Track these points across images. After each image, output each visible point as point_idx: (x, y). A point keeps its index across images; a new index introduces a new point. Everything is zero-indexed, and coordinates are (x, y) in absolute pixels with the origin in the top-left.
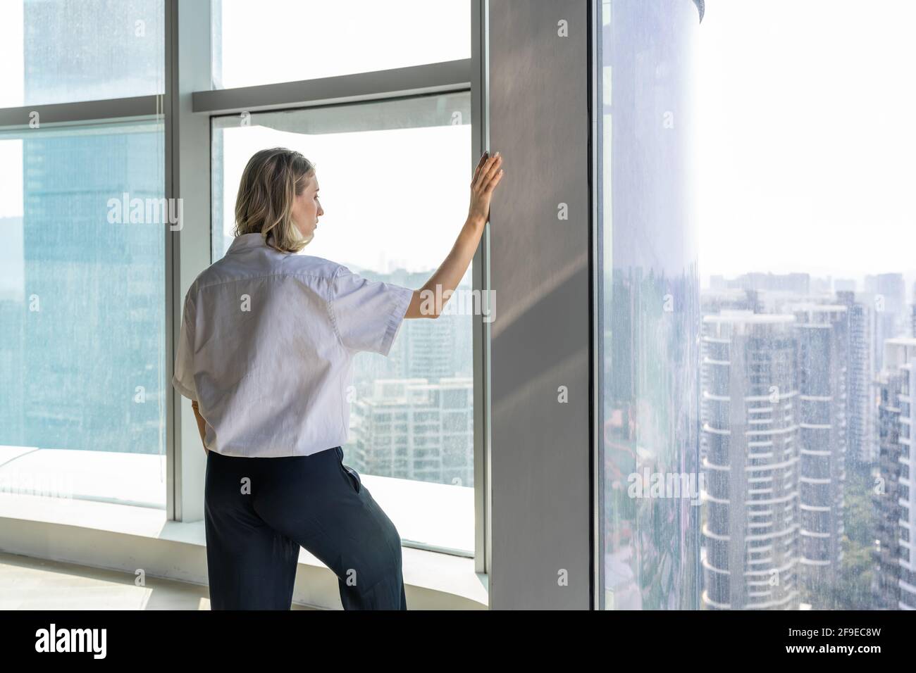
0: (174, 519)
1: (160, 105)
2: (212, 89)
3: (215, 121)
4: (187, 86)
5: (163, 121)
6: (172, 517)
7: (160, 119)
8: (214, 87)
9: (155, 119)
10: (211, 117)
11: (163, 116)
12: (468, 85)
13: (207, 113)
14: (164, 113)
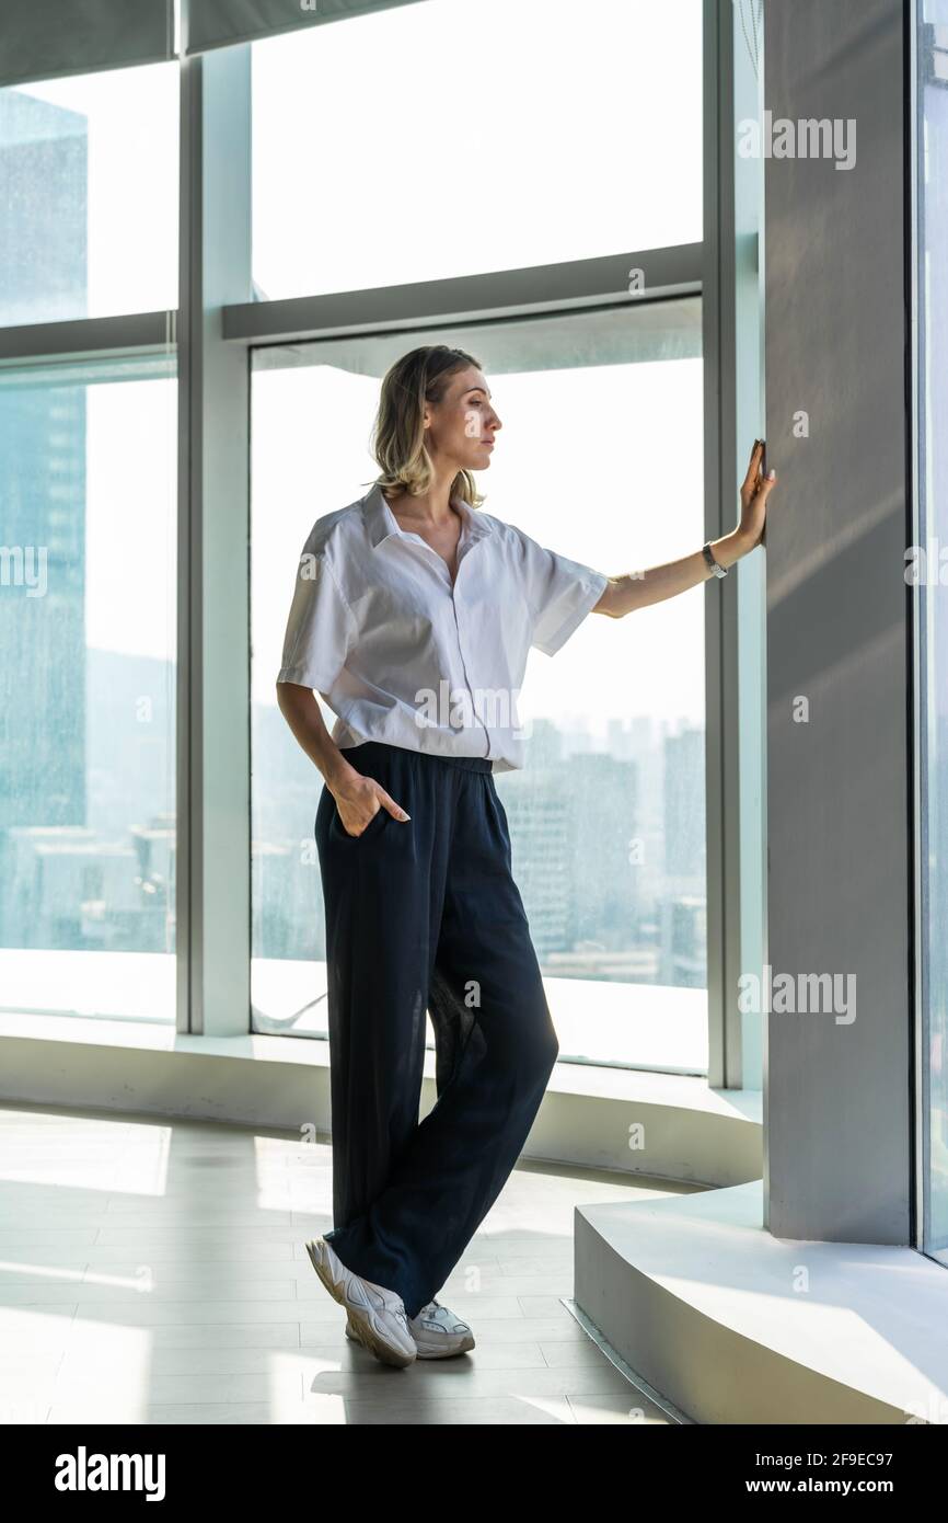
0: (190, 1031)
1: (171, 327)
2: (251, 300)
3: (256, 354)
4: (215, 295)
5: (175, 355)
6: (185, 1027)
7: (171, 352)
8: (255, 297)
9: (164, 352)
10: (251, 348)
11: (174, 346)
12: (696, 285)
13: (244, 341)
14: (177, 341)
